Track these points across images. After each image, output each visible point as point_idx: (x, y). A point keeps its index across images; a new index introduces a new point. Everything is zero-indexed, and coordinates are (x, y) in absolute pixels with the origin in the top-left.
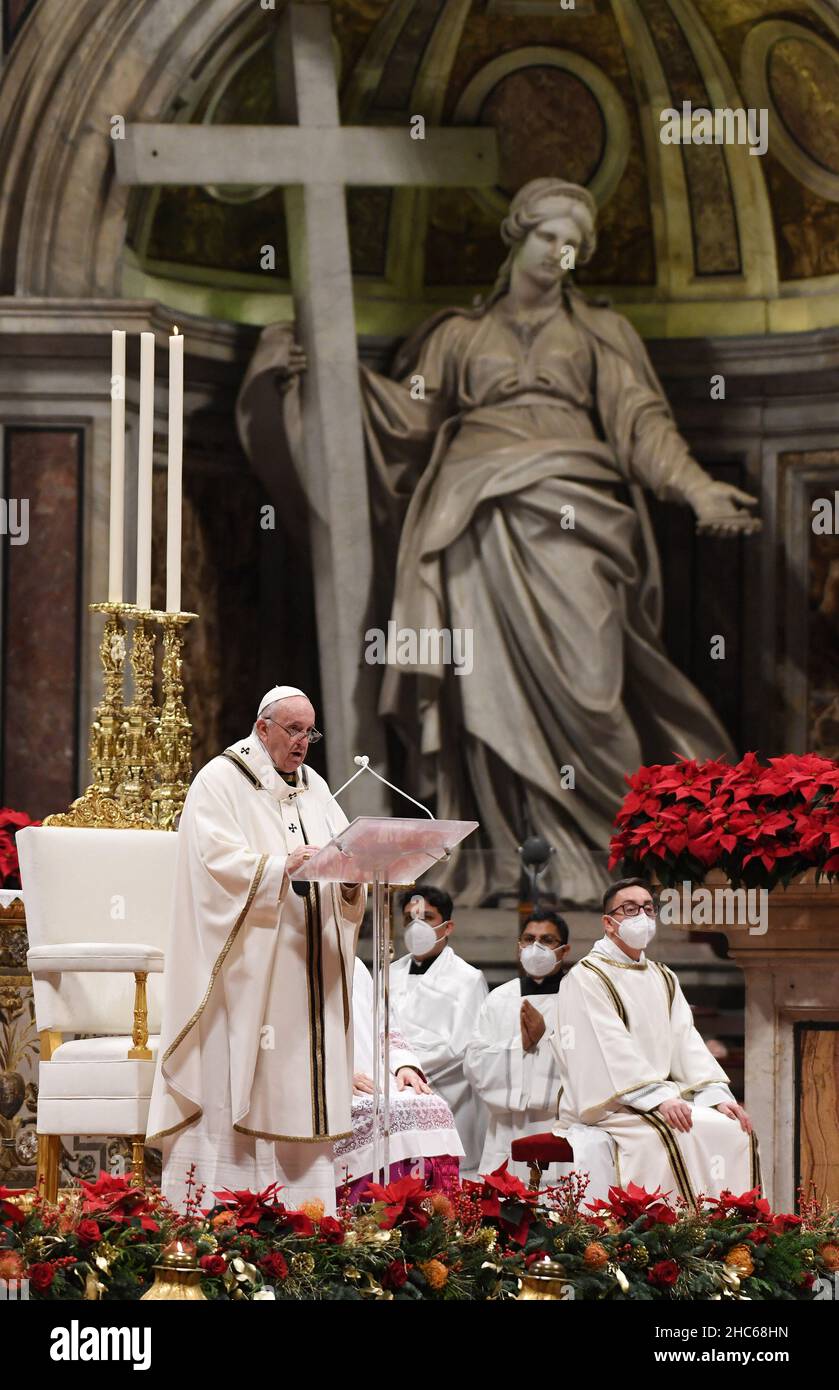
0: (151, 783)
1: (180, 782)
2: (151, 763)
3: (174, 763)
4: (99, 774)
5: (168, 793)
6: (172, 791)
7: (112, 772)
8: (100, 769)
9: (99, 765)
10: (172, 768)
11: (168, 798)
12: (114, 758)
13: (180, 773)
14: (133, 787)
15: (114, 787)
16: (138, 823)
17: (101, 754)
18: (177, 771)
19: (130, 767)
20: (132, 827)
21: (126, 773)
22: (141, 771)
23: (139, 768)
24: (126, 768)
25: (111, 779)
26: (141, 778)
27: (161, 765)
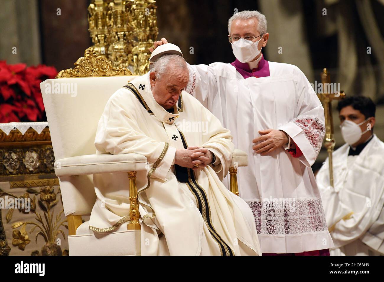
0: (132, 43)
1: (151, 41)
2: (130, 29)
3: (145, 28)
4: (96, 39)
5: (143, 49)
6: (146, 47)
7: (105, 37)
8: (97, 36)
9: (96, 33)
10: (145, 31)
11: (143, 52)
12: (106, 27)
13: (150, 34)
14: (120, 46)
15: (107, 47)
16: (121, 71)
17: (97, 25)
18: (148, 33)
19: (117, 33)
20: (118, 74)
21: (115, 37)
22: (125, 35)
23: (122, 33)
24: (114, 33)
25: (105, 42)
26: (124, 39)
27: (137, 30)
